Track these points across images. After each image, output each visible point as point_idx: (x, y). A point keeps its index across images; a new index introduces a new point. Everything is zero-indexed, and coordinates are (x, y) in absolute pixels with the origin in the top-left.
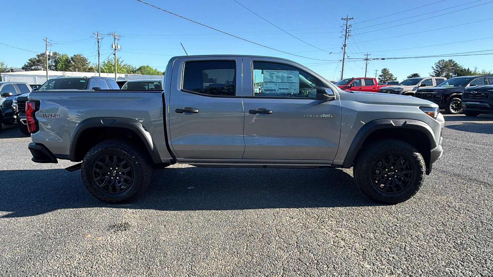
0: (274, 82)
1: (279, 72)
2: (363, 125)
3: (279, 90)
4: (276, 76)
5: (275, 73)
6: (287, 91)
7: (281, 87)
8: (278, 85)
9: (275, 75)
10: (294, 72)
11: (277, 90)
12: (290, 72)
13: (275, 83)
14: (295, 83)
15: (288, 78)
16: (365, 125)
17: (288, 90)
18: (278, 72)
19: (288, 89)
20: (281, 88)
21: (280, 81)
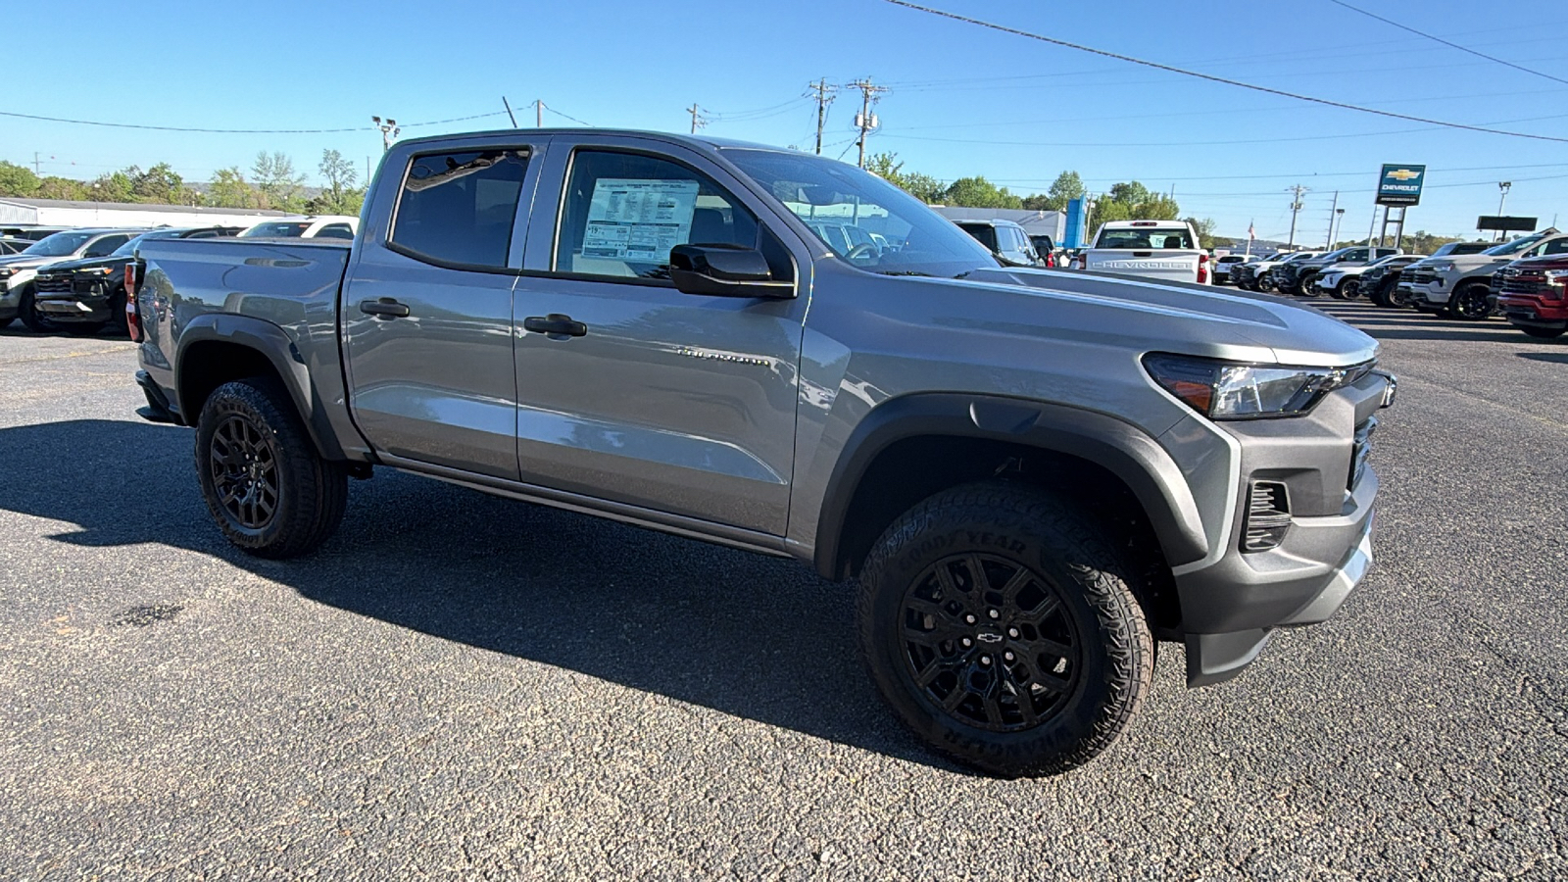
0: (616, 224)
1: (640, 186)
2: (868, 411)
3: (629, 251)
4: (628, 201)
5: (627, 189)
6: (650, 255)
7: (635, 241)
8: (628, 232)
9: (625, 195)
10: (687, 185)
11: (622, 254)
12: (672, 186)
13: (619, 227)
14: (677, 225)
15: (662, 210)
16: (876, 408)
17: (653, 253)
18: (636, 186)
19: (654, 249)
20: (634, 243)
21: (636, 220)
